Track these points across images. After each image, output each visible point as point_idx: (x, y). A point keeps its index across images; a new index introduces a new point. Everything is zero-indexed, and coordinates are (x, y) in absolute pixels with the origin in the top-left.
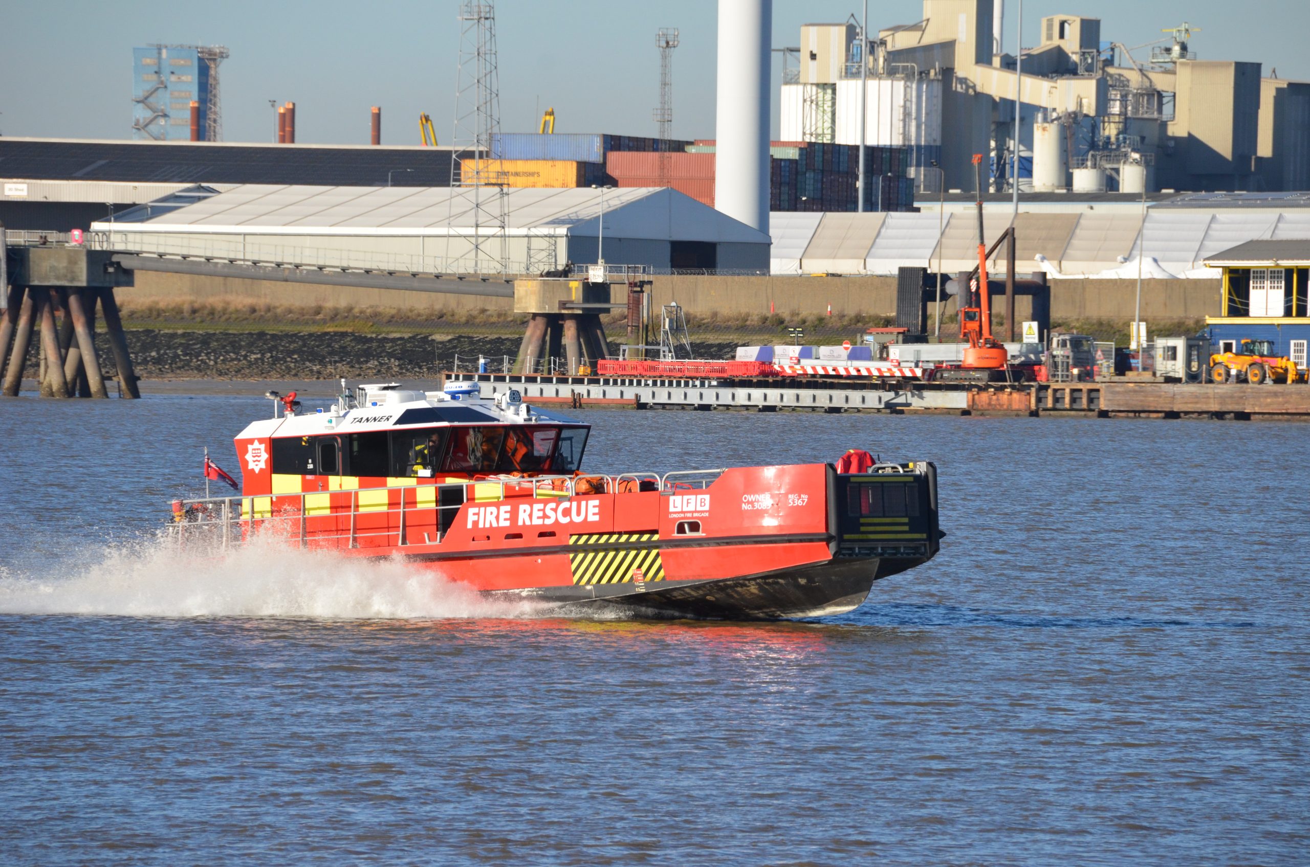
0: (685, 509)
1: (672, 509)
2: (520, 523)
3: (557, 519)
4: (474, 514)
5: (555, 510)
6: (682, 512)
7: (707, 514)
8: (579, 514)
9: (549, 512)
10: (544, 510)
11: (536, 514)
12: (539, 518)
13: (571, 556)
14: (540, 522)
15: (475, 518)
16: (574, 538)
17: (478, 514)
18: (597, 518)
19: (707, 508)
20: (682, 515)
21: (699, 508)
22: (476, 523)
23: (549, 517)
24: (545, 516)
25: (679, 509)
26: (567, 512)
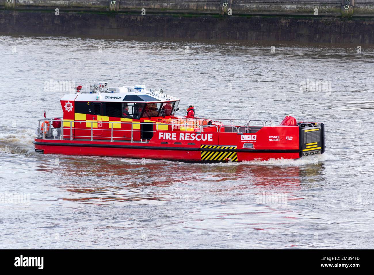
0: (247, 139)
1: (242, 139)
2: (180, 139)
3: (195, 139)
4: (161, 135)
5: (195, 136)
6: (246, 140)
7: (256, 142)
8: (204, 138)
9: (192, 136)
10: (190, 136)
11: (186, 137)
12: (188, 138)
13: (201, 152)
14: (189, 139)
15: (162, 136)
16: (202, 146)
17: (163, 135)
18: (212, 140)
19: (256, 139)
20: (246, 141)
21: (252, 139)
22: (162, 138)
23: (192, 138)
24: (190, 138)
25: (245, 139)
26: (199, 137)
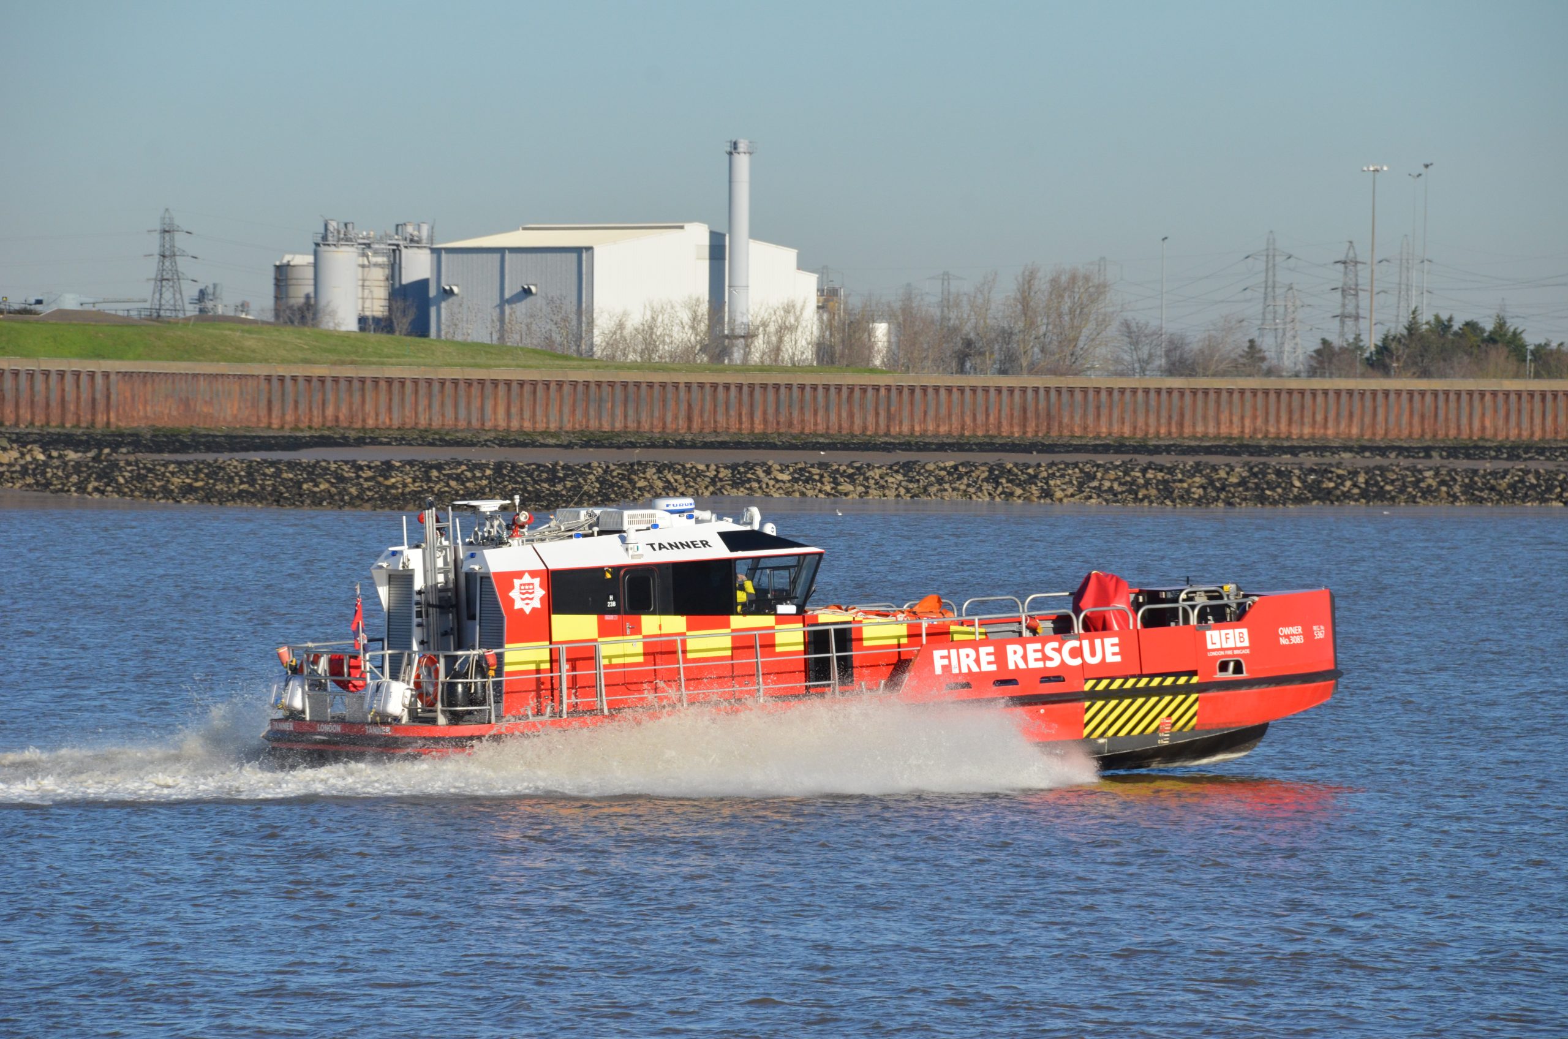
0: (1225, 646)
1: (1210, 646)
2: (1011, 666)
3: (1062, 660)
4: (942, 657)
5: (1059, 650)
6: (1222, 649)
7: (1247, 651)
8: (1093, 653)
9: (1048, 651)
10: (1042, 651)
11: (1031, 656)
12: (1036, 660)
13: (1087, 704)
14: (1040, 665)
15: (946, 662)
16: (1091, 683)
17: (948, 657)
18: (1118, 659)
19: (1246, 643)
20: (1222, 653)
21: (1239, 645)
22: (947, 668)
23: (1051, 659)
24: (1045, 658)
25: (1218, 646)
26: (1076, 652)
